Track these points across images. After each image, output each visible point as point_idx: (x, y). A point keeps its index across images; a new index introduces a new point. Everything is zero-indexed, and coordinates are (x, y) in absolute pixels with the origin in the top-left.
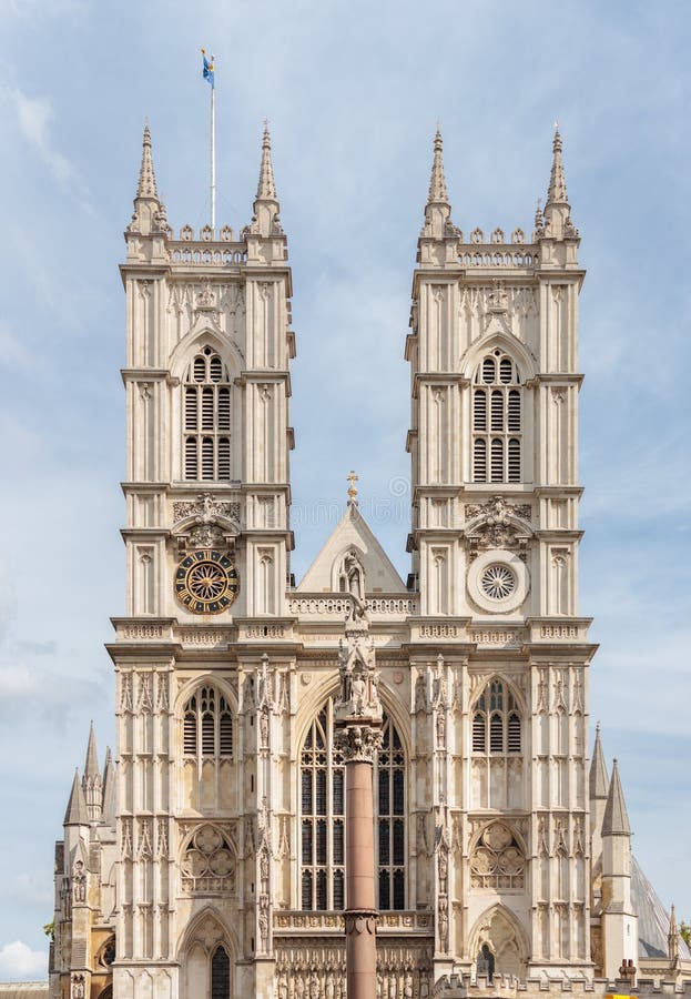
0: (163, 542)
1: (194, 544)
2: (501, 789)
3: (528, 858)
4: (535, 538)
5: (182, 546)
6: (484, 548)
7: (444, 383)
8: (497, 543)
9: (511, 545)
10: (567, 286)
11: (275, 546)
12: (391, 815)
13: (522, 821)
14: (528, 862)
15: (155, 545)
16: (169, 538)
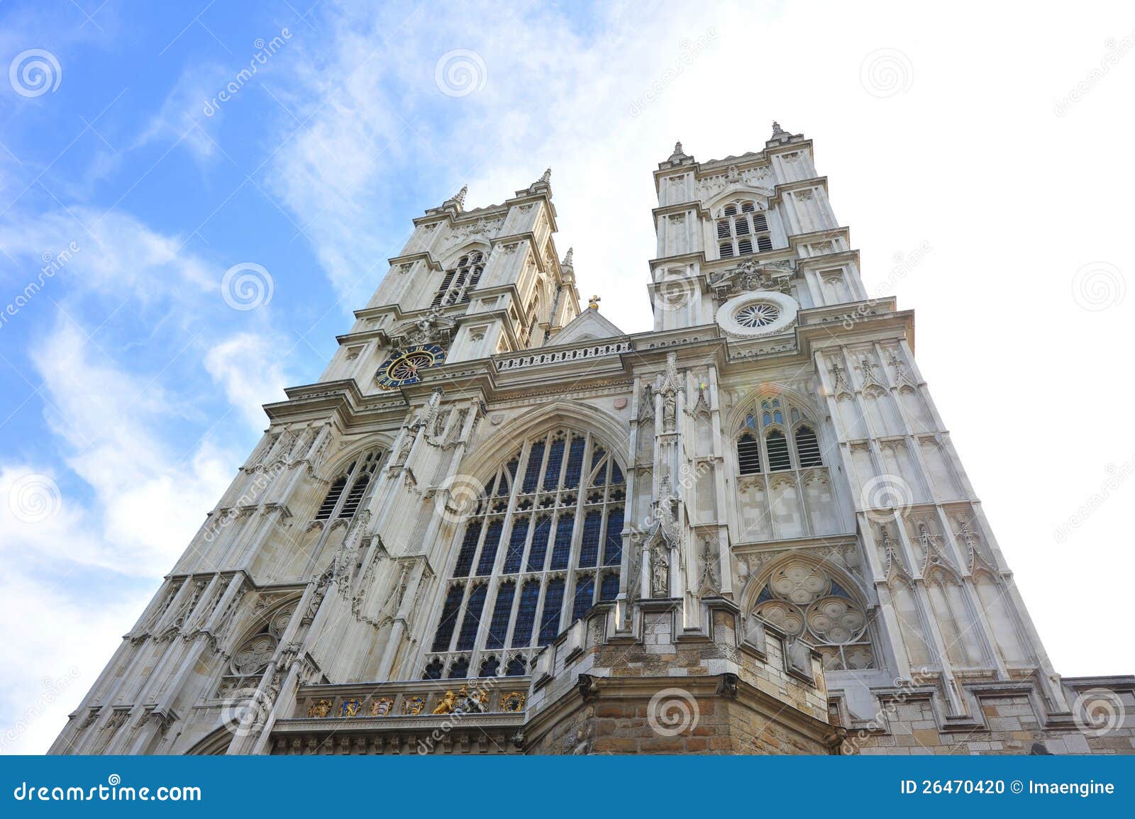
0: (376, 341)
1: (410, 343)
2: (796, 516)
3: (870, 606)
4: (798, 275)
5: (396, 344)
6: (736, 294)
7: (682, 212)
8: (753, 289)
9: (770, 286)
10: (797, 153)
11: (490, 325)
12: (600, 565)
13: (844, 549)
14: (872, 615)
15: (366, 345)
16: (385, 341)
